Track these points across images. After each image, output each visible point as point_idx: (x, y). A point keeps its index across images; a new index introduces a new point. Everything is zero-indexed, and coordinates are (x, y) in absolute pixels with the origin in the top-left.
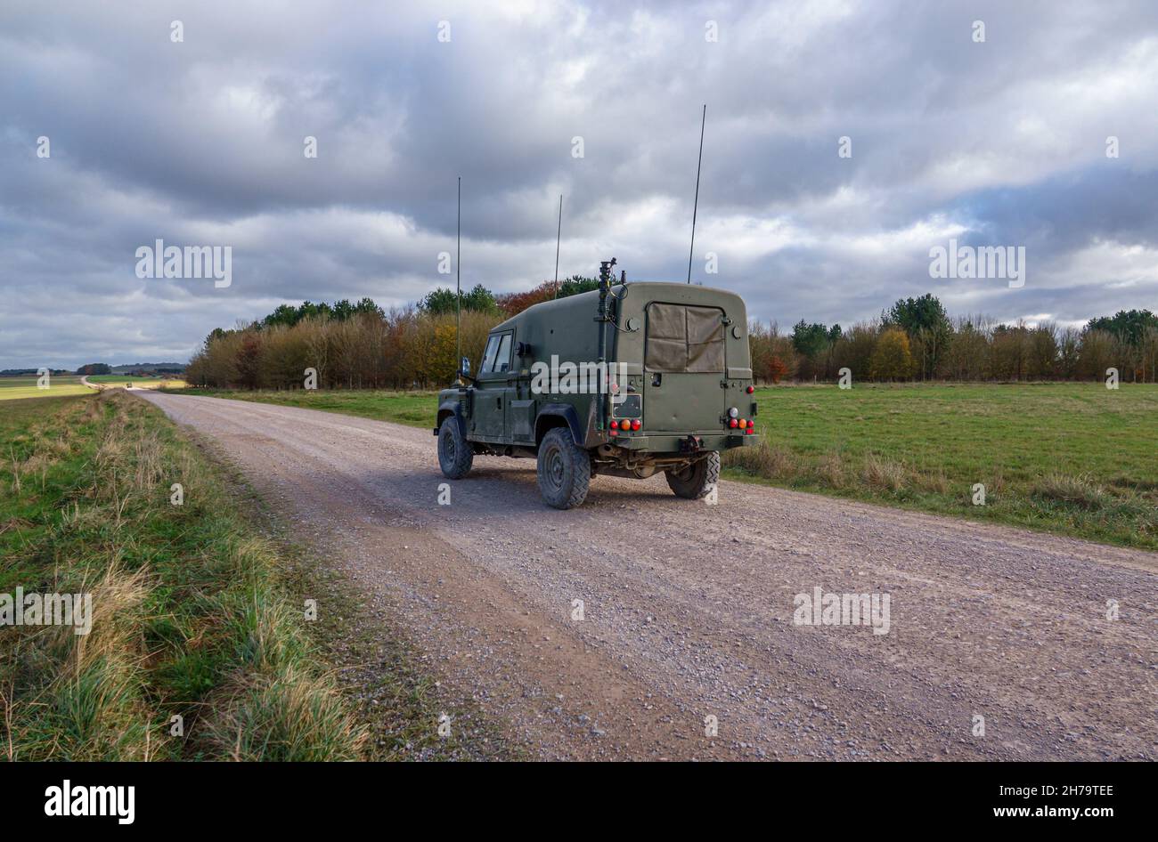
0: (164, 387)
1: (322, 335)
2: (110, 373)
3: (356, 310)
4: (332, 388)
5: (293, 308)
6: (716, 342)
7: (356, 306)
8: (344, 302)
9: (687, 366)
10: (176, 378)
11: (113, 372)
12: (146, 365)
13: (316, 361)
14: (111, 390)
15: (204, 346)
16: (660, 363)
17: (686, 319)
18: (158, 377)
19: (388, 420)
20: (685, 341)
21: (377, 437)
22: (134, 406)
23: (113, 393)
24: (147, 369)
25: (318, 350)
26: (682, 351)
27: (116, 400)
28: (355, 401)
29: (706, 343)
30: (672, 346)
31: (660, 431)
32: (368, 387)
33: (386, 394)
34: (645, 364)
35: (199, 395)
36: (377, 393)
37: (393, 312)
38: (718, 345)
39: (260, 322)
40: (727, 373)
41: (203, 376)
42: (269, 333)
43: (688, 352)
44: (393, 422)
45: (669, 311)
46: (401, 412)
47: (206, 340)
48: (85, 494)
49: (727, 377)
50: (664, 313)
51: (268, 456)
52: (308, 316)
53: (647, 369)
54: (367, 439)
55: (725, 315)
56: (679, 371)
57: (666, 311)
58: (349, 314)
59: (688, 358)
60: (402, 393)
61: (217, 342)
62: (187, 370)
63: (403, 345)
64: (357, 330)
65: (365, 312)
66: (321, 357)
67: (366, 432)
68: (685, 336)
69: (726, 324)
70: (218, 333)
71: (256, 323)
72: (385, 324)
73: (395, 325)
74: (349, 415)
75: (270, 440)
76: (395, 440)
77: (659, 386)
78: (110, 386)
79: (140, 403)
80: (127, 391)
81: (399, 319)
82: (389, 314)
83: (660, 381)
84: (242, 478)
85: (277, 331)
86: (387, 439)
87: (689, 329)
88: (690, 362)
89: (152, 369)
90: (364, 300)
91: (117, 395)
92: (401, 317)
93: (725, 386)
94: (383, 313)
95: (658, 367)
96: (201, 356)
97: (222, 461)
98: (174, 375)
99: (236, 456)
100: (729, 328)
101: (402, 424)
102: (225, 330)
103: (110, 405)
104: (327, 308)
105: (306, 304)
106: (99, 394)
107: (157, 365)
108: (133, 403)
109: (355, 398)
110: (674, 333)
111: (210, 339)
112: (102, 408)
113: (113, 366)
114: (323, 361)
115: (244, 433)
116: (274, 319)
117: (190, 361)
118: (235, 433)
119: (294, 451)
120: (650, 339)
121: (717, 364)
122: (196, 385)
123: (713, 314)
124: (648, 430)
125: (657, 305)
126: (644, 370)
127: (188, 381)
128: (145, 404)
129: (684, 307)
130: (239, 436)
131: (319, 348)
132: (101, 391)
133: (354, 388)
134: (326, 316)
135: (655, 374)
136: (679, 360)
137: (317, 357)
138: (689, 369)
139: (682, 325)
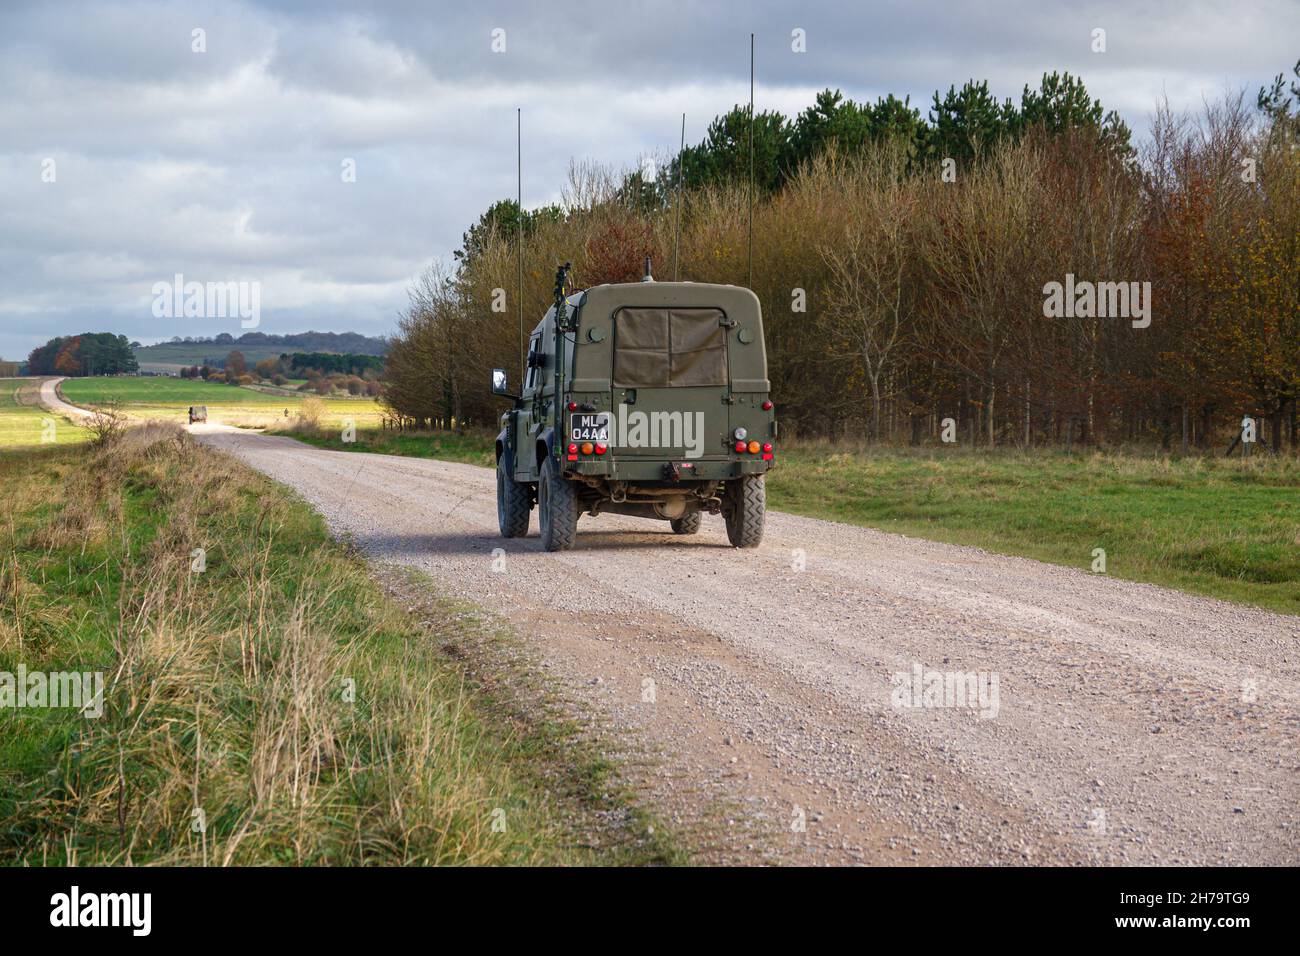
0: (312, 426)
1: (885, 227)
2: (134, 367)
3: (1014, 124)
4: (915, 442)
5: (777, 120)
6: (713, 349)
7: (1018, 107)
8: (970, 91)
9: (670, 380)
10: (354, 389)
11: (143, 366)
12: (253, 339)
13: (858, 329)
14: (138, 431)
15: (452, 268)
16: (633, 378)
17: (670, 324)
18: (293, 385)
19: (1146, 577)
20: (667, 350)
21: (1111, 642)
22: (221, 494)
23: (147, 442)
24: (253, 356)
25: (869, 286)
26: (664, 362)
27: (159, 469)
28: (1011, 494)
29: (697, 351)
30: (649, 357)
31: (636, 455)
32: (1058, 439)
33: (1131, 466)
34: (613, 378)
35: (434, 455)
36: (1094, 461)
37: (1165, 132)
38: (717, 353)
39: (650, 176)
40: (730, 386)
41: (448, 385)
42: (688, 218)
43: (671, 364)
44: (1167, 582)
45: (645, 316)
46: (1198, 544)
47: (460, 246)
48: (84, 812)
49: (730, 391)
50: (637, 319)
51: (699, 700)
52: (832, 153)
53: (615, 384)
54: (1072, 647)
55: (725, 316)
56: (659, 385)
57: (640, 316)
58: (989, 141)
59: (670, 370)
60: (1198, 465)
61: (498, 252)
62: (390, 362)
63: (1199, 269)
64: (1021, 208)
65: (1053, 130)
66: (880, 313)
67: (1064, 621)
68: (667, 344)
69: (727, 328)
70: (505, 219)
71: (636, 180)
72: (1132, 181)
73: (1173, 183)
74: (989, 547)
75: (701, 637)
76: (1185, 659)
77: (633, 403)
78: (136, 417)
79: (238, 481)
80: (192, 437)
81: (1186, 162)
82: (1150, 138)
83: (635, 399)
84: (610, 783)
85: (716, 210)
86: (1150, 653)
87: (672, 336)
88: (673, 374)
89: (272, 357)
90: (1050, 83)
91: (156, 451)
92: (1197, 148)
93: (728, 402)
94: (1124, 134)
95: (629, 381)
96: (442, 307)
97: (537, 714)
98: (346, 379)
99: (582, 697)
100: (733, 332)
101: (1207, 592)
102: (529, 207)
103: (139, 486)
104: (905, 117)
105: (826, 102)
106: (100, 444)
107: (290, 341)
108: (215, 484)
109: (1009, 482)
110: (652, 341)
111: (477, 241)
112: (117, 499)
113: (145, 342)
114: (885, 329)
115: (603, 606)
116: (704, 163)
117: (404, 327)
118: (575, 607)
119: (792, 686)
120: (618, 350)
121: (714, 376)
122: (421, 417)
123: (710, 316)
124: (618, 455)
125: (629, 310)
126: (612, 387)
127: (395, 401)
128: (255, 486)
129: (666, 311)
130: (591, 617)
131: (874, 276)
132: (106, 438)
133: (1001, 441)
134: (899, 148)
135: (628, 390)
136: (659, 374)
137: (862, 315)
138: (673, 383)
139: (663, 332)
